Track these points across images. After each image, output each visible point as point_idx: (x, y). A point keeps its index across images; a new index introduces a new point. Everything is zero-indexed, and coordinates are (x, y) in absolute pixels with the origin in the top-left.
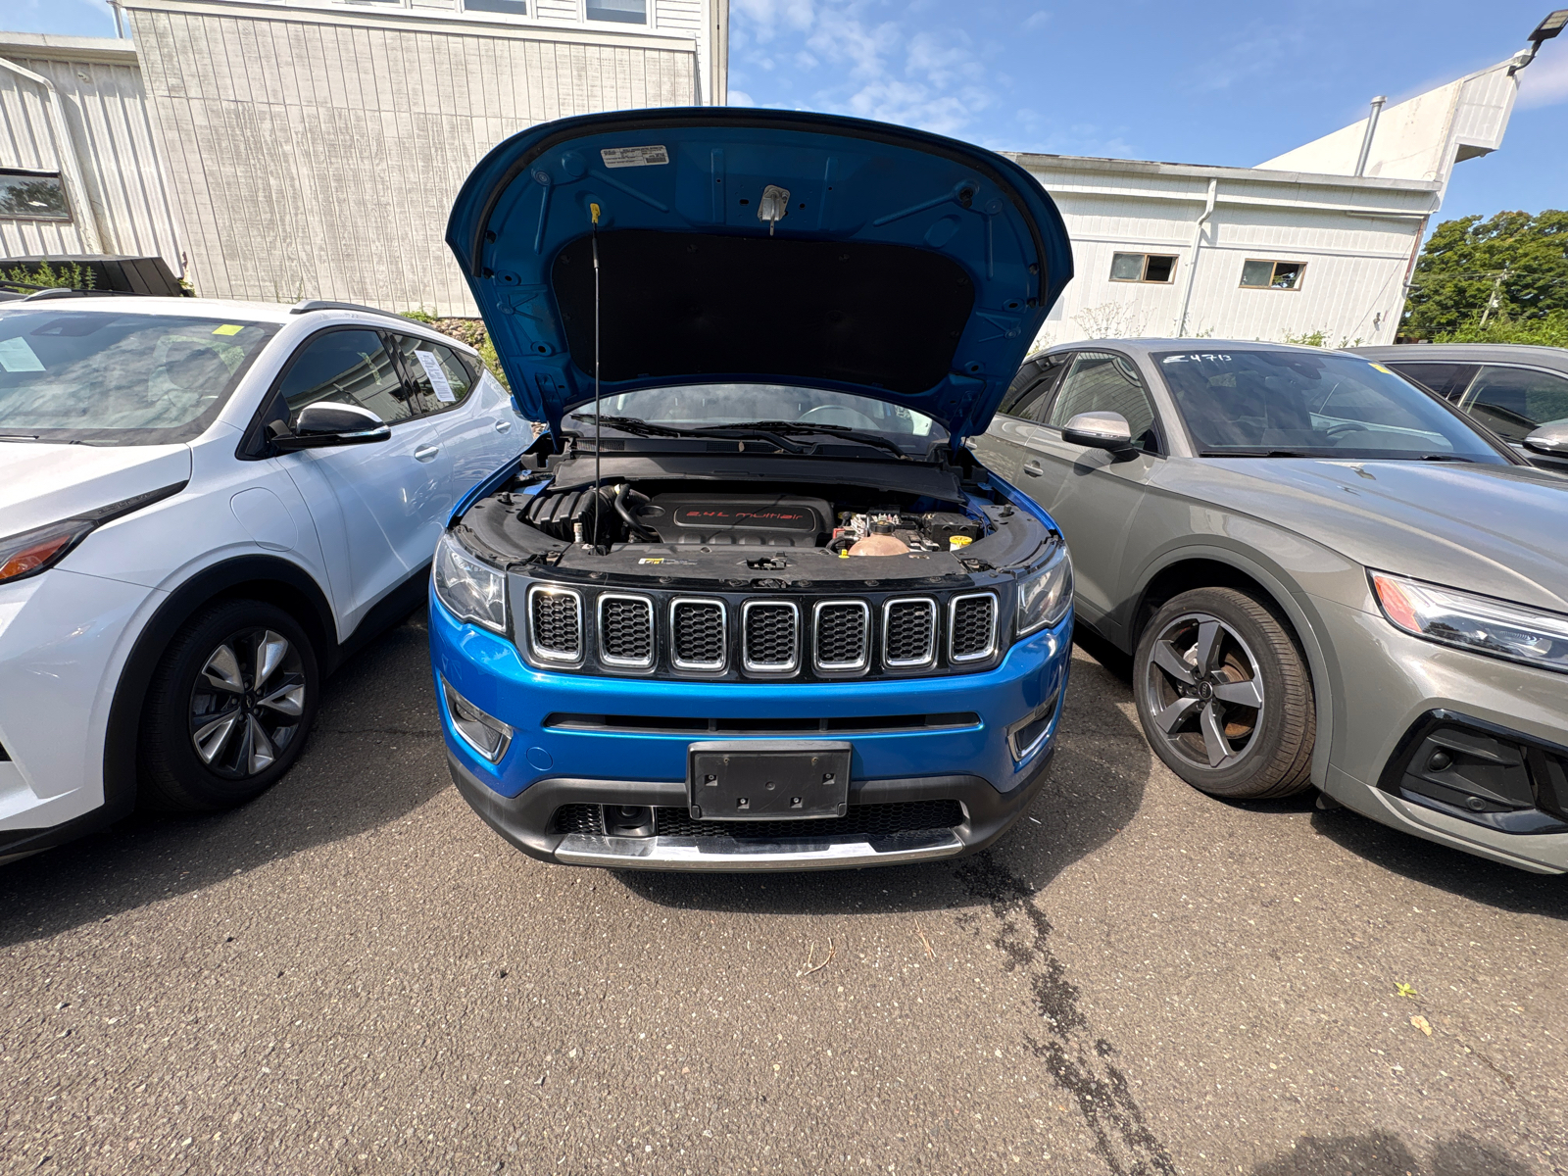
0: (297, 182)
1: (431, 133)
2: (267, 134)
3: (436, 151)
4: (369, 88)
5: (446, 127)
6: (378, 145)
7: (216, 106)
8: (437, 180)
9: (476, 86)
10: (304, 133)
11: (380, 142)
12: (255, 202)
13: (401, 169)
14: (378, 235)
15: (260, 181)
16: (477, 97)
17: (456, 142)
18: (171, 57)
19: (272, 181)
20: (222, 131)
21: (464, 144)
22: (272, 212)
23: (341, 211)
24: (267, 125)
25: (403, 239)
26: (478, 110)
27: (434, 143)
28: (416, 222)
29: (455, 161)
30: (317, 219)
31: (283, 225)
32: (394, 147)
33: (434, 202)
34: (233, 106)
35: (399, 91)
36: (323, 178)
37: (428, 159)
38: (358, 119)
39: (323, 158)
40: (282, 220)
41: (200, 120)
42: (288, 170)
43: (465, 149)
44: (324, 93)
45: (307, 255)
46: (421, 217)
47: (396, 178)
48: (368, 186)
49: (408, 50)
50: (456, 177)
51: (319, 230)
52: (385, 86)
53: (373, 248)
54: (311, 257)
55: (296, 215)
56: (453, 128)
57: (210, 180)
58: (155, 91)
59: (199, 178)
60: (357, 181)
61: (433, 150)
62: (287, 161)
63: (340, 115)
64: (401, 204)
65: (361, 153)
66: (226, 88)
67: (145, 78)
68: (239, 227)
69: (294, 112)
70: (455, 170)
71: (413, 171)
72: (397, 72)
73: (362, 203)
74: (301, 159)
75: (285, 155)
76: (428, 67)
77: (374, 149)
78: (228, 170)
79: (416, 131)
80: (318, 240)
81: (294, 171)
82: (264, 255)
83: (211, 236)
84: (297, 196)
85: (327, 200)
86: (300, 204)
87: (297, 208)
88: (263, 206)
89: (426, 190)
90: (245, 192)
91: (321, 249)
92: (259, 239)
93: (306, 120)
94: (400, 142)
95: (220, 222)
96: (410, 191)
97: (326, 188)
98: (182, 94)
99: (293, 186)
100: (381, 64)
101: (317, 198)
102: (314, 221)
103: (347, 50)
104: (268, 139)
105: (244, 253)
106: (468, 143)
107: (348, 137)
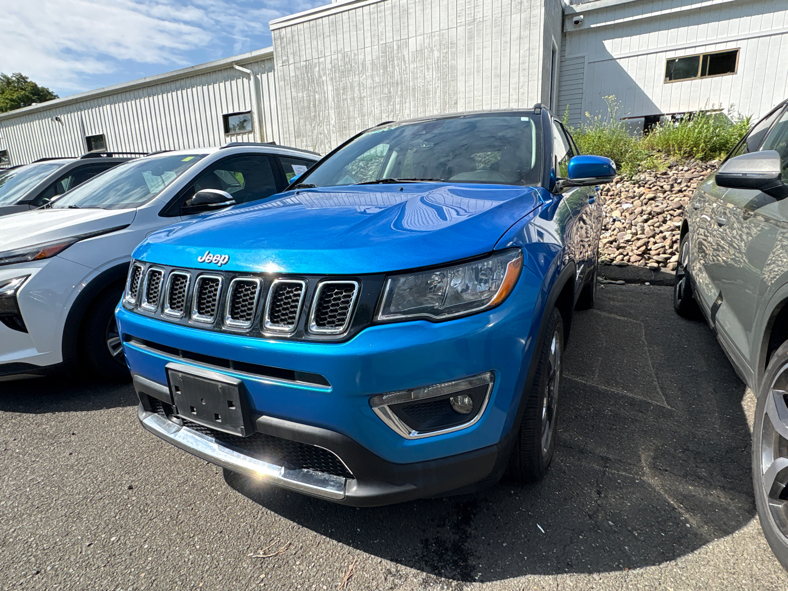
0: (326, 95)
1: (387, 53)
2: (316, 73)
3: (389, 62)
4: (361, 37)
5: (395, 47)
6: (363, 66)
7: (298, 65)
8: (389, 78)
9: (412, 21)
10: (331, 69)
11: (363, 64)
12: (309, 107)
13: (372, 76)
14: (359, 114)
15: (312, 97)
16: (412, 28)
17: (400, 55)
18: (284, 47)
19: (317, 96)
20: (300, 76)
21: (403, 55)
22: (315, 112)
23: (344, 105)
24: (317, 69)
25: (370, 115)
26: (412, 34)
27: (389, 58)
28: (377, 104)
29: (398, 65)
30: (333, 111)
31: (319, 117)
32: (370, 66)
33: (386, 91)
34: (304, 63)
35: (374, 35)
36: (337, 90)
37: (385, 68)
38: (355, 55)
39: (338, 79)
40: (319, 114)
41: (292, 74)
42: (323, 89)
43: (404, 57)
44: (340, 47)
45: (328, 130)
46: (380, 100)
47: (369, 81)
48: (357, 89)
49: (380, 12)
50: (398, 74)
51: (333, 117)
52: (368, 34)
53: (356, 121)
54: (329, 131)
55: (325, 111)
56: (399, 47)
57: (293, 101)
58: (278, 64)
59: (289, 101)
60: (352, 87)
61: (388, 62)
62: (323, 85)
63: (347, 55)
64: (370, 96)
65: (355, 72)
66: (303, 56)
67: (275, 60)
68: (302, 121)
69: (328, 60)
70: (398, 70)
71: (378, 76)
72: (374, 25)
73: (353, 99)
74: (329, 82)
75: (323, 82)
76: (389, 18)
77: (361, 68)
78: (300, 95)
79: (380, 54)
80: (333, 122)
81: (326, 89)
82: (310, 134)
83: (292, 128)
84: (326, 101)
85: (338, 101)
86: (327, 105)
87: (325, 108)
88: (312, 109)
89: (383, 85)
90: (306, 104)
91: (334, 126)
92: (309, 126)
93: (333, 62)
94: (373, 63)
95: (295, 120)
96: (374, 88)
97: (338, 95)
98: (287, 63)
99: (325, 97)
100: (367, 23)
101: (334, 101)
102: (332, 112)
103: (353, 21)
104: (317, 75)
105: (303, 134)
106: (405, 53)
107: (349, 66)
